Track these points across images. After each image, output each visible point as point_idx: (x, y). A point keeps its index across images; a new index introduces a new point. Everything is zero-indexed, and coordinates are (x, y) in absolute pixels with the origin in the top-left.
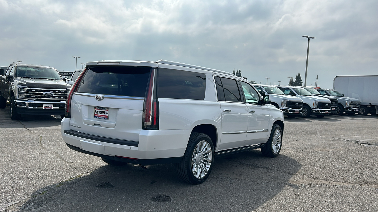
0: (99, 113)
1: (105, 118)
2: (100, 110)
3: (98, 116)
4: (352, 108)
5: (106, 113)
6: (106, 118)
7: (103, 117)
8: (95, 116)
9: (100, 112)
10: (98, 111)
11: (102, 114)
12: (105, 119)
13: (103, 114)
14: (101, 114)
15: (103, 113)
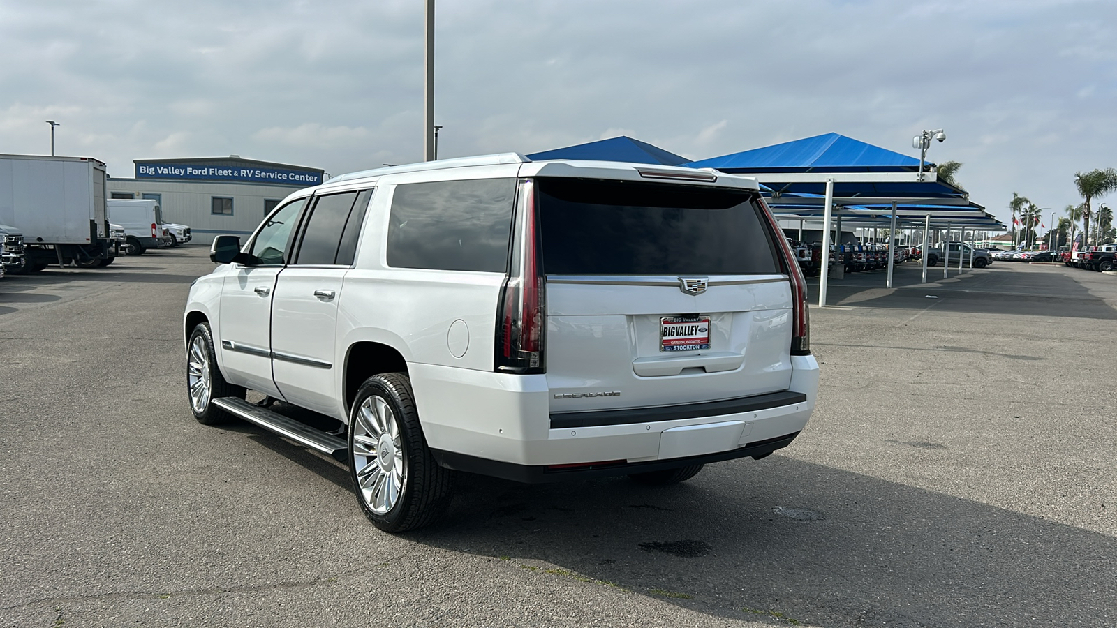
0: (677, 335)
1: (700, 346)
2: (681, 325)
3: (676, 345)
4: (12, 255)
5: (699, 330)
6: (705, 344)
7: (693, 344)
8: (667, 347)
9: (681, 331)
10: (673, 327)
11: (689, 334)
12: (700, 348)
13: (692, 334)
14: (685, 335)
15: (692, 330)
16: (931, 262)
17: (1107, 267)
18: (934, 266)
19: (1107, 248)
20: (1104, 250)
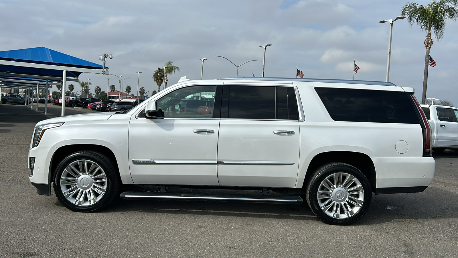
16: (4, 102)
17: (75, 106)
18: (5, 104)
19: (72, 98)
20: (71, 99)
